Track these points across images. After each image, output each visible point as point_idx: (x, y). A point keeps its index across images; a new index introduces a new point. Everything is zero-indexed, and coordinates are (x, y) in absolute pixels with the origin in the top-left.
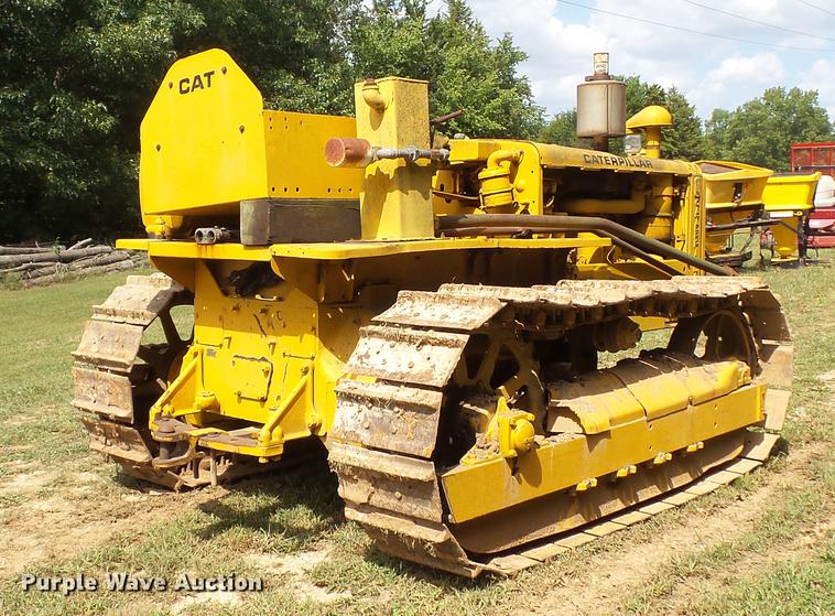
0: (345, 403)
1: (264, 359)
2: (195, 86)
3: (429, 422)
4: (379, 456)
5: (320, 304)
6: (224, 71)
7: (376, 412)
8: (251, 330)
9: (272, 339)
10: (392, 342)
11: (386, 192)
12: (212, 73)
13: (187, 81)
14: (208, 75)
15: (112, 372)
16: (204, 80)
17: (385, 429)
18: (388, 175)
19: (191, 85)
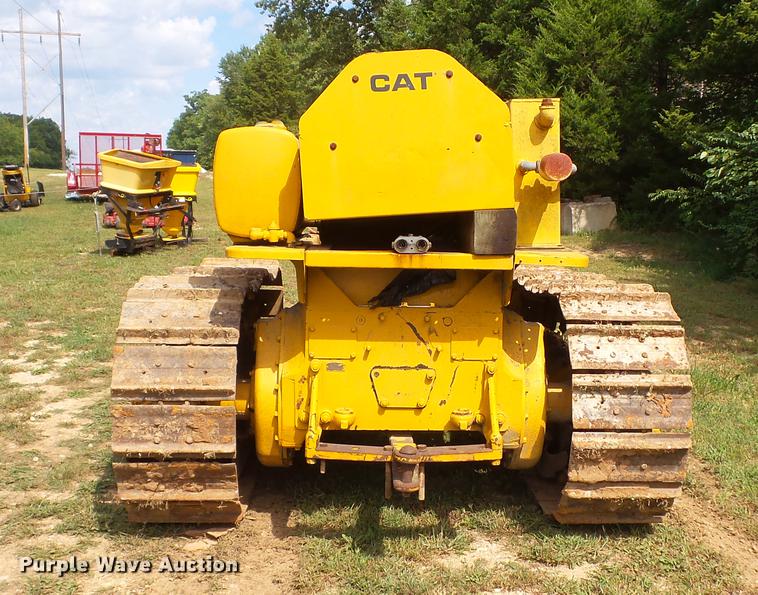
0: (584, 396)
1: (421, 367)
2: (397, 86)
3: (685, 401)
4: (631, 436)
5: (505, 309)
6: (449, 76)
7: (623, 399)
8: (403, 338)
9: (434, 346)
10: (611, 338)
11: (547, 203)
12: (430, 75)
13: (386, 78)
14: (423, 77)
15: (191, 403)
16: (417, 82)
17: (635, 412)
18: (550, 188)
19: (392, 83)
